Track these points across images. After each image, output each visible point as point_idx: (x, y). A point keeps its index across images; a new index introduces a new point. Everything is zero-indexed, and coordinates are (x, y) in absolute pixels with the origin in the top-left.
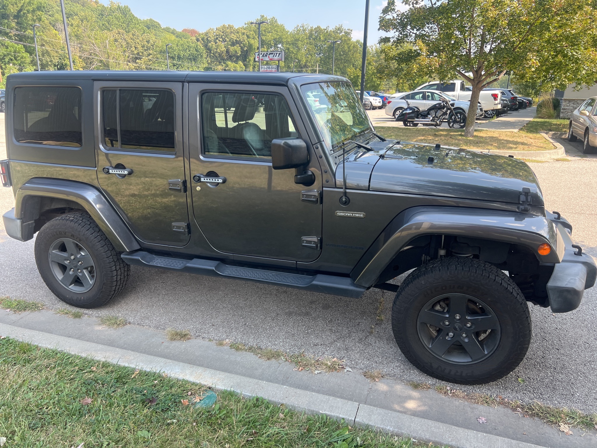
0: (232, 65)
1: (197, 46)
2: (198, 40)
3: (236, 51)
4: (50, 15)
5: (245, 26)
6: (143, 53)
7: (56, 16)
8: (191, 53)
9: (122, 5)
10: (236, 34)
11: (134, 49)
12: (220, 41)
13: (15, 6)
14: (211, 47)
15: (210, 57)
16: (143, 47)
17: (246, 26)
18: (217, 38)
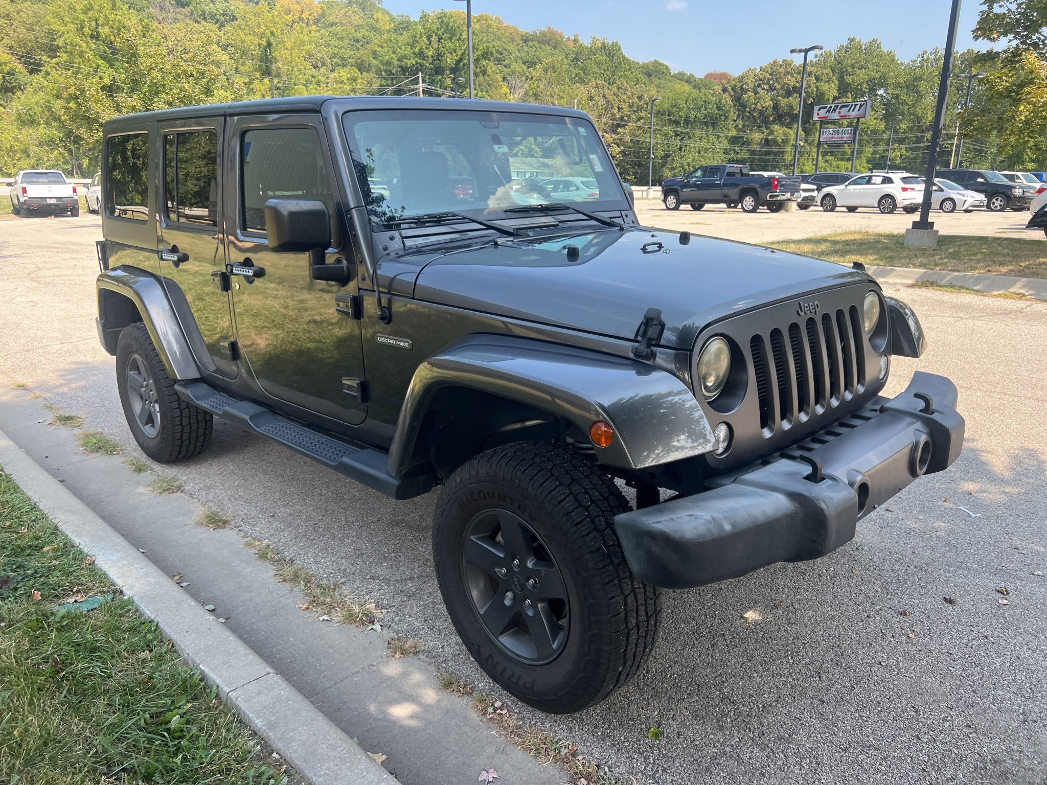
0: (781, 131)
1: (720, 101)
2: (725, 90)
3: (792, 107)
4: (505, 66)
5: (814, 60)
6: (629, 116)
7: (512, 67)
8: (709, 113)
9: (609, 42)
10: (795, 75)
11: (615, 111)
12: (763, 89)
13: (454, 54)
14: (747, 101)
15: (743, 118)
16: (631, 106)
17: (817, 59)
18: (759, 86)
